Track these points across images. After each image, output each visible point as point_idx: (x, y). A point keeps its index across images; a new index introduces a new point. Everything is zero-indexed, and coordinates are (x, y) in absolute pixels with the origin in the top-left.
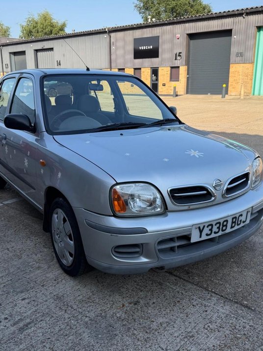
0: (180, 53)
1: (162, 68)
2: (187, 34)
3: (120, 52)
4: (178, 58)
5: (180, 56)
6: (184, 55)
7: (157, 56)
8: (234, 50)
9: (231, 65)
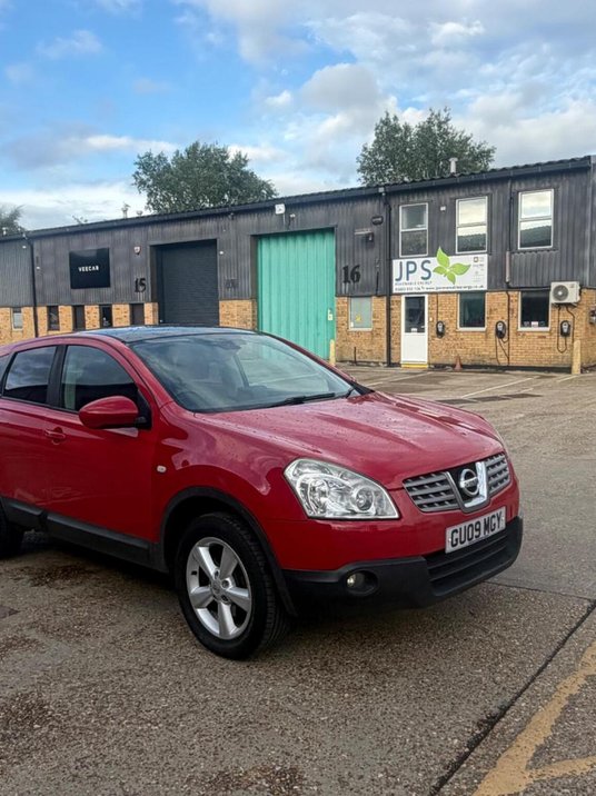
0: (142, 279)
1: (118, 306)
2: (151, 246)
3: (49, 276)
4: (141, 288)
5: (143, 285)
6: (148, 282)
7: (107, 285)
8: (223, 276)
9: (221, 303)
